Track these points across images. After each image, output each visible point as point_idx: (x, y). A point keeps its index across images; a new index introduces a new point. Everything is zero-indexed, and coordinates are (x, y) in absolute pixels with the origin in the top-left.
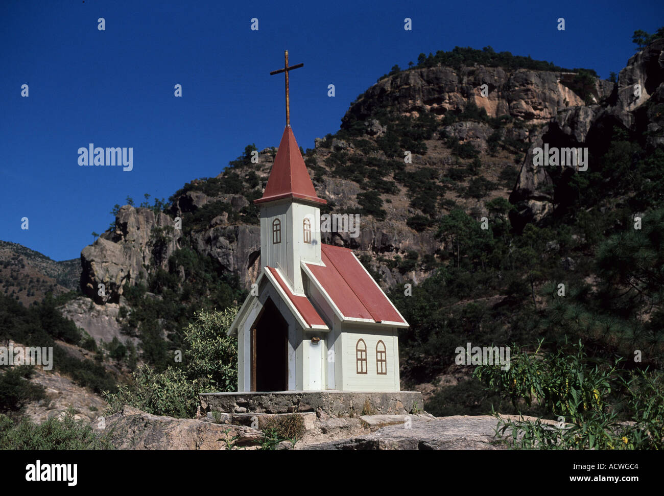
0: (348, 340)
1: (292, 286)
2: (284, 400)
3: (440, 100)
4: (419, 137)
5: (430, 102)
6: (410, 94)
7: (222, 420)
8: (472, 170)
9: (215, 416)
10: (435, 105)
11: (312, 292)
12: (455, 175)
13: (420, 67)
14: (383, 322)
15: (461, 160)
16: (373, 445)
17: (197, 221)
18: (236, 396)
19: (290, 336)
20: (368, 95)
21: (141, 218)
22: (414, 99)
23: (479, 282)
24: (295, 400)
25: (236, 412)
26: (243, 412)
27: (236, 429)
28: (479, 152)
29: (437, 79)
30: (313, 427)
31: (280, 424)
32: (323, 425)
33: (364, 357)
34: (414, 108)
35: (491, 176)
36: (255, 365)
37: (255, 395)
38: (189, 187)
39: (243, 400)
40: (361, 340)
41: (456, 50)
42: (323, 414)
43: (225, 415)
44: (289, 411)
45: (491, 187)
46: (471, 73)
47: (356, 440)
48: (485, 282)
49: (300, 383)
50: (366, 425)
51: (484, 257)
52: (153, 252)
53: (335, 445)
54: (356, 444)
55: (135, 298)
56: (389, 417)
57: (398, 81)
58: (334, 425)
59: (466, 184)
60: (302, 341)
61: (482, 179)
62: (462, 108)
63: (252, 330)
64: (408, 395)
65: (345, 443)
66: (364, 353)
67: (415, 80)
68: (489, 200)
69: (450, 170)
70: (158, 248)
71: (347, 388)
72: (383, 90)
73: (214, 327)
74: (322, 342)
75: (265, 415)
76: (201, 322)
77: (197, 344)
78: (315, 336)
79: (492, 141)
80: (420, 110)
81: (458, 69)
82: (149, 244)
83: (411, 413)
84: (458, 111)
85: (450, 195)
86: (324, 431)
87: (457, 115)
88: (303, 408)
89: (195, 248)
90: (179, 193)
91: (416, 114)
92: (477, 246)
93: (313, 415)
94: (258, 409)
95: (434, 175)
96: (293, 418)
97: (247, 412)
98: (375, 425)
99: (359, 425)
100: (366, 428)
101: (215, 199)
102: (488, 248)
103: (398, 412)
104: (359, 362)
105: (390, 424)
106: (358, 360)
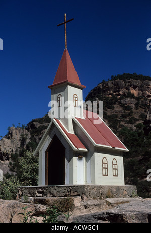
0: (98, 157)
1: (68, 128)
2: (62, 190)
3: (119, 91)
4: (112, 104)
5: (115, 92)
6: (108, 89)
7: (29, 201)
8: (130, 114)
9: (25, 198)
10: (117, 93)
11: (78, 132)
12: (124, 116)
13: (112, 80)
14: (116, 148)
15: (126, 111)
16: (119, 217)
17: (36, 132)
18: (37, 188)
19: (66, 155)
20: (94, 90)
21: (17, 131)
22: (110, 91)
23: (134, 152)
24: (69, 190)
25: (37, 196)
26: (41, 196)
27: (34, 206)
28: (132, 108)
29: (118, 84)
30: (79, 205)
31: (61, 203)
32: (85, 204)
33: (106, 167)
34: (110, 94)
35: (137, 117)
36: (47, 171)
37: (47, 187)
38: (34, 121)
39: (40, 190)
40: (105, 157)
41: (124, 74)
42: (85, 197)
43: (31, 198)
44: (66, 195)
45: (136, 120)
46: (129, 82)
47: (107, 214)
48: (136, 152)
49: (72, 180)
50: (109, 204)
51: (136, 143)
52: (21, 143)
53: (93, 216)
54: (107, 216)
55: (15, 158)
56: (121, 199)
57: (104, 85)
58: (91, 204)
59: (128, 119)
60: (73, 157)
61: (133, 118)
62: (126, 94)
63: (46, 152)
64: (130, 187)
65: (100, 215)
66: (106, 165)
67: (110, 85)
68: (136, 124)
69: (122, 115)
70: (23, 141)
71: (98, 183)
72: (99, 88)
73: (33, 158)
74: (84, 158)
75: (52, 198)
76: (27, 156)
77: (25, 166)
78: (80, 155)
79: (137, 105)
80: (112, 94)
81: (125, 80)
82: (19, 140)
83: (131, 197)
84: (125, 94)
85: (122, 123)
86: (86, 207)
87: (125, 96)
88: (73, 194)
89: (35, 142)
90: (30, 123)
91: (111, 96)
92: (132, 140)
93: (79, 198)
94: (49, 195)
95: (117, 116)
96: (68, 200)
97: (43, 196)
98: (114, 204)
99: (105, 204)
100: (109, 205)
101: (42, 125)
102: (136, 140)
103: (125, 196)
104: (104, 169)
105: (122, 203)
106: (103, 168)
